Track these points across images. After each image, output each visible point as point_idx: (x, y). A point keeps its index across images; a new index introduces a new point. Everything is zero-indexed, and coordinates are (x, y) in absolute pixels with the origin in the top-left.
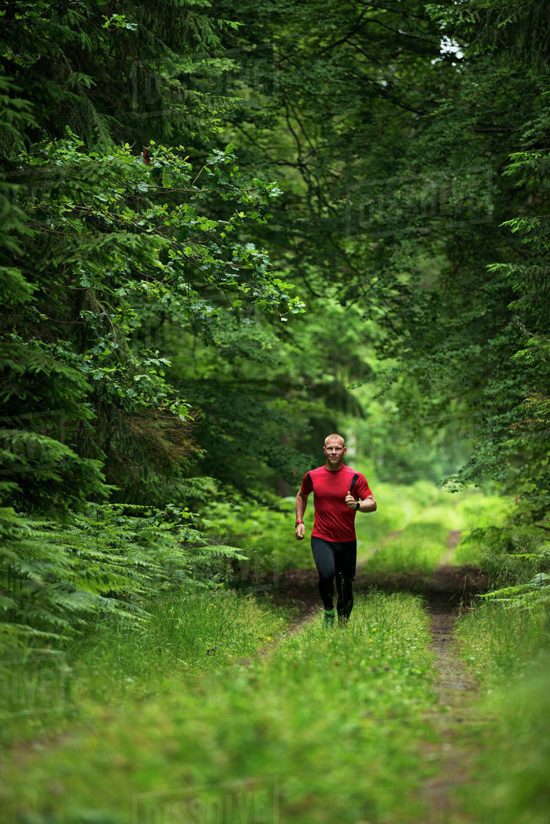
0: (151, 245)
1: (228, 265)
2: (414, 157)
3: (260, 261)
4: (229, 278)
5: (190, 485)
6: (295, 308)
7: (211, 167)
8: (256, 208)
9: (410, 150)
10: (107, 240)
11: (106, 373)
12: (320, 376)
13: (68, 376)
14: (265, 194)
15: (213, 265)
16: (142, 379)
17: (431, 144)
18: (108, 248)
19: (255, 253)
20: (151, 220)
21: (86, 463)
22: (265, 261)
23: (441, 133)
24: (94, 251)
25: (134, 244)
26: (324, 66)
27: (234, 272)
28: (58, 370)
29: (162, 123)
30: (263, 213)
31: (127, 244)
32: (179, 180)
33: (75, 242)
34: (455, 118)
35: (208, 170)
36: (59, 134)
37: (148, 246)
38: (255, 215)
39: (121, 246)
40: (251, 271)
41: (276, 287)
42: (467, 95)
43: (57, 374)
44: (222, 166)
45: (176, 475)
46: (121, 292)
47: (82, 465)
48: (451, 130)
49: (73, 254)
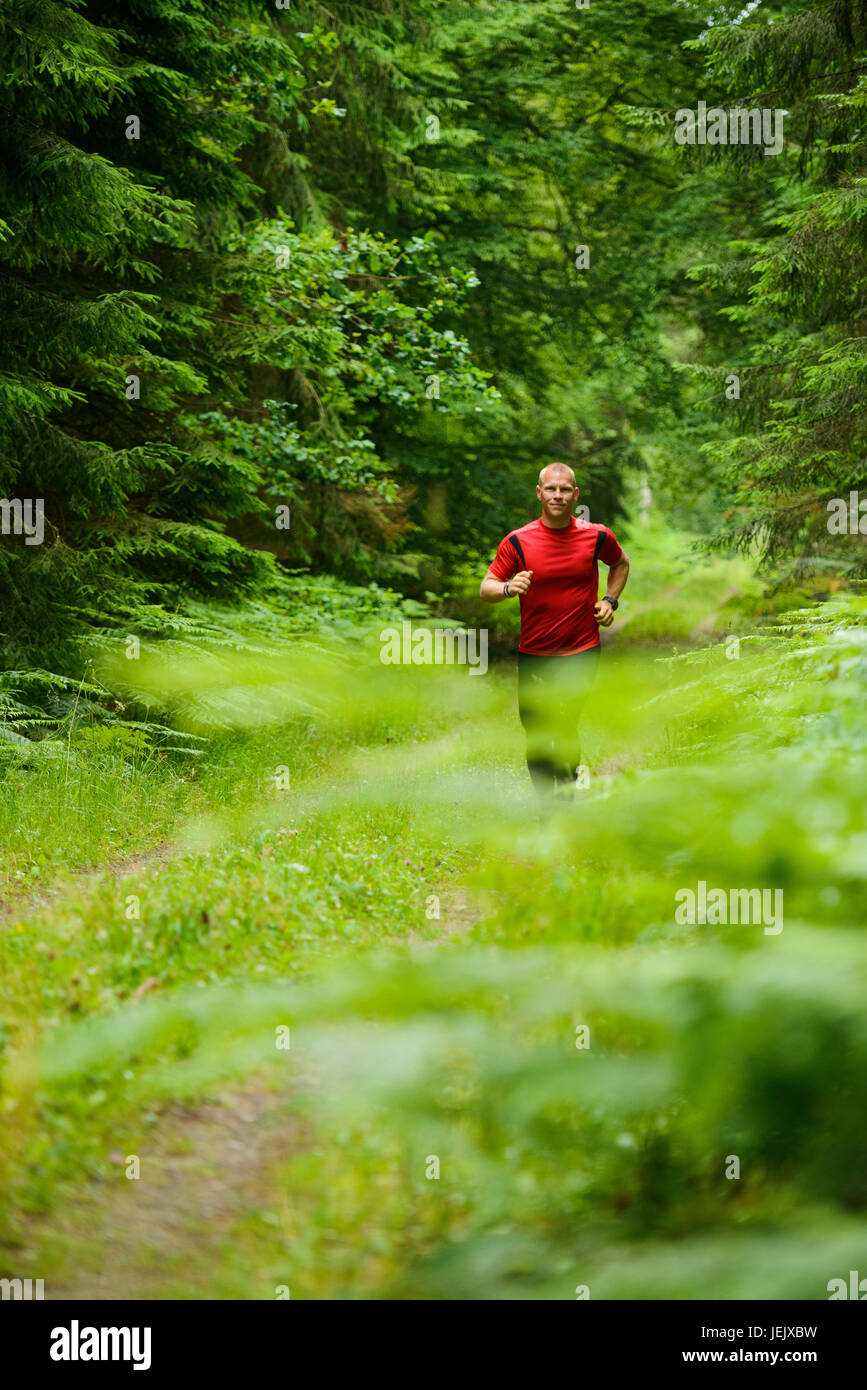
0: (329, 338)
1: (426, 353)
2: (661, 230)
3: (458, 350)
4: (425, 366)
5: (403, 561)
6: (491, 398)
7: (408, 255)
8: (453, 298)
9: (658, 224)
10: (284, 333)
11: (309, 454)
12: (602, 431)
13: (238, 469)
14: (461, 284)
15: (410, 352)
16: (345, 461)
17: (677, 219)
18: (283, 341)
19: (454, 343)
20: (350, 306)
21: (257, 555)
22: (463, 349)
23: (686, 208)
24: (272, 342)
25: (310, 338)
26: (571, 139)
27: (433, 360)
28: (229, 463)
29: (386, 200)
30: (460, 302)
31: (304, 337)
32: (387, 264)
33: (253, 334)
34: (703, 194)
35: (406, 258)
36: (271, 213)
37: (325, 340)
38: (452, 304)
39: (298, 339)
40: (450, 358)
41: (474, 377)
42: (712, 172)
43: (229, 467)
44: (422, 254)
45: (391, 552)
46: (331, 372)
47: (252, 557)
48: (697, 205)
49: (250, 346)
